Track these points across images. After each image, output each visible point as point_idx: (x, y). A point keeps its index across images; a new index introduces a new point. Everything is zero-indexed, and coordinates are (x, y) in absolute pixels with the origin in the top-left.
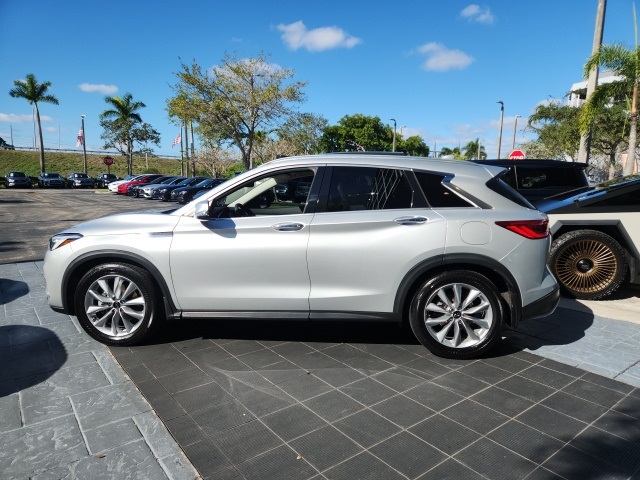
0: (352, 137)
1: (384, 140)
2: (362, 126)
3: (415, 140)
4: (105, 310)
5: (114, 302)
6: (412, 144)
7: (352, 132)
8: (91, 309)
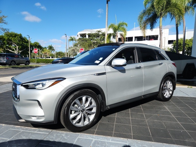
0: (11, 40)
1: (25, 42)
2: (15, 37)
3: (37, 43)
4: (78, 115)
5: (81, 109)
6: (35, 44)
7: (10, 38)
8: (72, 116)
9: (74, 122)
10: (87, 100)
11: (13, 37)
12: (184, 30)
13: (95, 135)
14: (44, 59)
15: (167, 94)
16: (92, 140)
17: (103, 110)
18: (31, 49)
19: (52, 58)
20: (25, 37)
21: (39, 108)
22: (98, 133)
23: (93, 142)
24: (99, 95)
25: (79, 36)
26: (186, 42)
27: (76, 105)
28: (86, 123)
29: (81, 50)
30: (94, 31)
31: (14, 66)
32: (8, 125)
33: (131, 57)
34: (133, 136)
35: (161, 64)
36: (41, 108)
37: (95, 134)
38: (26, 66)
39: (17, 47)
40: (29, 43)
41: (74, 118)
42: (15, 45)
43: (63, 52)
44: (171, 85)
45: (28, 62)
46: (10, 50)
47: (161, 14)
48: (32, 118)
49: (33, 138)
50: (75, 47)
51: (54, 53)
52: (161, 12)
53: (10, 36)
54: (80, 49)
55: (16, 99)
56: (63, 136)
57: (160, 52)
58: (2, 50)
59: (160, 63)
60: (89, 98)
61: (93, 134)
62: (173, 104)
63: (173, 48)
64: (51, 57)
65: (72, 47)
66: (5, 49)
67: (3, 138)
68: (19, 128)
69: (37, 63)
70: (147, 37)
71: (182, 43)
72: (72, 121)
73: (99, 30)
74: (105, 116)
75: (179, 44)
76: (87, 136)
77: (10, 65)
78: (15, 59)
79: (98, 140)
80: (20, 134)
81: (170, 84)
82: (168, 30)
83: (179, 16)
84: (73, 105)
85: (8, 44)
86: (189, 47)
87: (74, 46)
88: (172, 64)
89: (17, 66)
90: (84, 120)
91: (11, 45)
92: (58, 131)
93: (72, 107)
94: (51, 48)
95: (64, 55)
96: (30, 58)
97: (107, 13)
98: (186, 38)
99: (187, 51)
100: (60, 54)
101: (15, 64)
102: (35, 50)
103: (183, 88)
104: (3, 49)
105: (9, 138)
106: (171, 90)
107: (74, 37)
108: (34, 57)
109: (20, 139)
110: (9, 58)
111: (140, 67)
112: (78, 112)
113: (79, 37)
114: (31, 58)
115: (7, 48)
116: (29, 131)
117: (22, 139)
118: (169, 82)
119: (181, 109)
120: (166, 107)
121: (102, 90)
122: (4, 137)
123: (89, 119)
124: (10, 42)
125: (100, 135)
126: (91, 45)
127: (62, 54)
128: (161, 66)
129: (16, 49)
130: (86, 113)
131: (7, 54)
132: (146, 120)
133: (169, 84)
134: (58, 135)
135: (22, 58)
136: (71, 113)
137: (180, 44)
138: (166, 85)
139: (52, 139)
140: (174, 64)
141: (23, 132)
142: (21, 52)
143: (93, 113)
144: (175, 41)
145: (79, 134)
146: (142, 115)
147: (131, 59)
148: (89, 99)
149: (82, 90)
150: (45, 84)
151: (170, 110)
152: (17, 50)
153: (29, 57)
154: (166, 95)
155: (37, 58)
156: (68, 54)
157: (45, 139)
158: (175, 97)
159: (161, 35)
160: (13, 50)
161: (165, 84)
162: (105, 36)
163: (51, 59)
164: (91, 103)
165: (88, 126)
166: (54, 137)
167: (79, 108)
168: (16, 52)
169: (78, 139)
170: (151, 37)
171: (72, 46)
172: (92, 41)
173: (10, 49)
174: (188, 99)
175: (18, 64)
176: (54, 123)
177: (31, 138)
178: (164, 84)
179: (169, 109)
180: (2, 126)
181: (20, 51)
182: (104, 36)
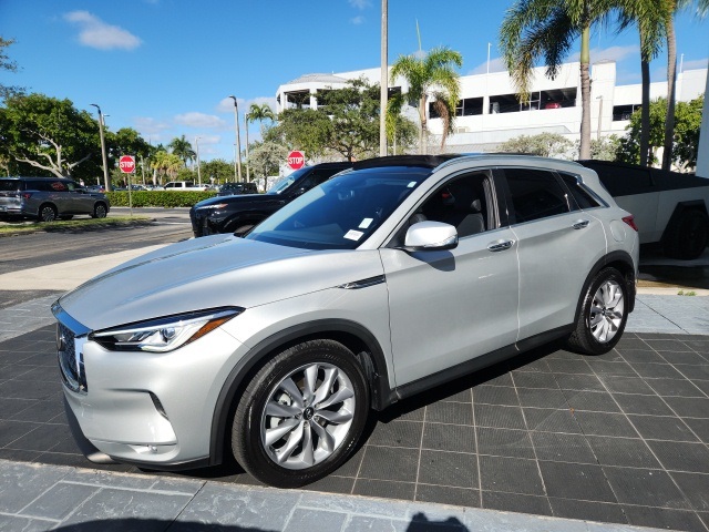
0: (33, 126)
1: (84, 130)
2: (48, 111)
3: (129, 132)
4: (293, 429)
5: (303, 410)
6: (124, 138)
7: (31, 118)
8: (270, 436)
9: (281, 454)
10: (321, 376)
11: (39, 112)
12: (671, 74)
13: (355, 497)
14: (160, 193)
15: (603, 330)
16: (344, 516)
17: (379, 405)
18: (110, 155)
19: (188, 185)
20: (85, 112)
21: (158, 415)
22: (364, 490)
23: (346, 525)
24: (364, 353)
25: (284, 98)
26: (676, 114)
27: (284, 398)
28: (320, 454)
29: (292, 155)
30: (339, 81)
31: (51, 223)
32: (53, 468)
33: (474, 203)
34: (484, 496)
35: (584, 224)
36: (165, 415)
37: (355, 493)
38: (94, 221)
39: (59, 150)
40: (101, 131)
41: (281, 442)
42: (49, 143)
43: (228, 161)
44: (618, 295)
45: (102, 206)
46: (32, 163)
47: (585, 17)
48: (133, 451)
49: (142, 516)
50: (270, 143)
51: (192, 166)
52: (586, 9)
53: (29, 111)
54: (290, 153)
55: (75, 385)
56: (243, 505)
57: (580, 178)
58: (4, 164)
59: (580, 221)
60: (330, 368)
61: (348, 492)
62: (623, 366)
63: (628, 138)
64: (184, 183)
65: (259, 145)
66: (13, 159)
67: (41, 519)
68: (92, 476)
69: (135, 206)
70: (535, 96)
71: (663, 119)
72: (274, 452)
73: (355, 75)
74: (386, 420)
75: (653, 122)
76: (328, 501)
77: (37, 219)
78: (54, 197)
79: (363, 515)
80: (97, 499)
81: (615, 292)
82: (613, 65)
83: (654, 22)
84: (275, 398)
85: (23, 137)
86: (689, 132)
87: (266, 140)
88: (624, 219)
89: (64, 223)
90: (315, 444)
91: (37, 144)
92: (226, 485)
93: (272, 405)
94: (181, 147)
95: (233, 173)
96: (107, 190)
97: (384, 15)
98: (678, 98)
99: (681, 145)
100: (216, 170)
101: (56, 214)
102: (124, 160)
103: (662, 297)
104: (6, 157)
105: (60, 518)
106: (617, 314)
107: (264, 106)
108: (122, 185)
109: (98, 518)
110: (32, 194)
111: (505, 244)
112: (292, 420)
113: (286, 105)
114: (112, 189)
115: (21, 156)
116: (125, 485)
117: (104, 518)
118: (612, 287)
119: (650, 382)
120: (600, 378)
121: (373, 339)
122: (43, 514)
123: (331, 441)
124: (30, 134)
125: (372, 495)
126: (329, 134)
127: (225, 172)
128: (583, 231)
129: (55, 159)
130: (319, 422)
131: (25, 178)
132: (530, 433)
133: (612, 295)
134: (228, 498)
135: (81, 191)
136: (268, 426)
137: (657, 122)
138: (600, 299)
139: (208, 514)
140: (629, 221)
141: (105, 490)
142: (74, 168)
143: (344, 420)
144: (636, 107)
145: (297, 495)
146: (516, 414)
147: (474, 211)
148: (330, 373)
149: (304, 344)
150: (172, 334)
151: (613, 388)
152: (59, 161)
153: (102, 183)
154: (602, 332)
155: (132, 187)
156: (245, 168)
157: (183, 518)
158: (631, 334)
159: (586, 95)
160: (46, 162)
161: (597, 294)
162: (379, 98)
163: (184, 192)
164: (336, 386)
165: (330, 463)
166: (212, 507)
167: (295, 405)
168: (55, 169)
169: (295, 515)
170: (551, 95)
171: (261, 140)
172: (331, 117)
173: (34, 157)
174: (678, 343)
175: (67, 216)
176: (213, 464)
177: (135, 514)
178: (592, 294)
179: (608, 385)
180: (32, 469)
181: (71, 166)
182: (375, 101)
